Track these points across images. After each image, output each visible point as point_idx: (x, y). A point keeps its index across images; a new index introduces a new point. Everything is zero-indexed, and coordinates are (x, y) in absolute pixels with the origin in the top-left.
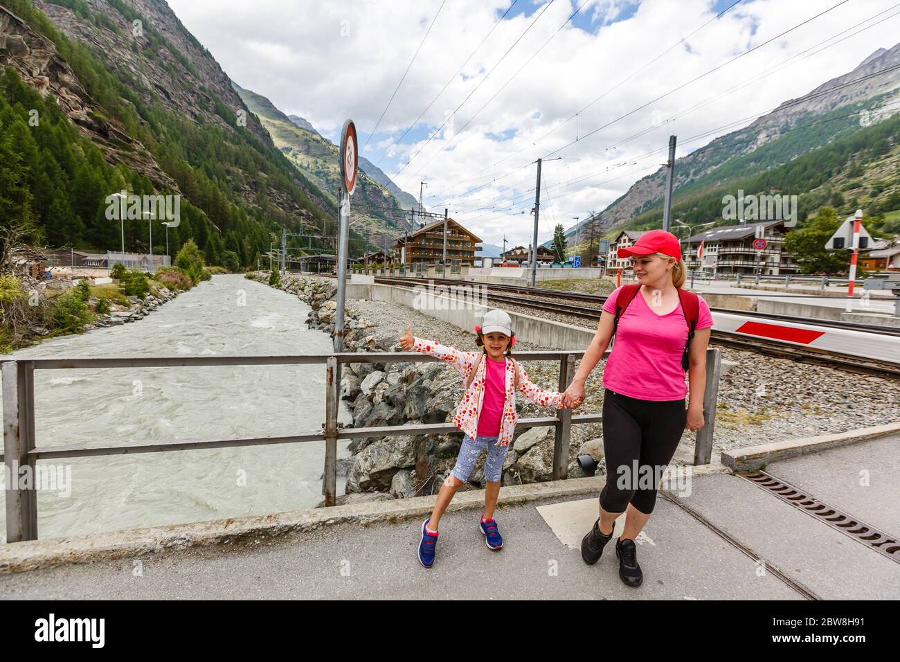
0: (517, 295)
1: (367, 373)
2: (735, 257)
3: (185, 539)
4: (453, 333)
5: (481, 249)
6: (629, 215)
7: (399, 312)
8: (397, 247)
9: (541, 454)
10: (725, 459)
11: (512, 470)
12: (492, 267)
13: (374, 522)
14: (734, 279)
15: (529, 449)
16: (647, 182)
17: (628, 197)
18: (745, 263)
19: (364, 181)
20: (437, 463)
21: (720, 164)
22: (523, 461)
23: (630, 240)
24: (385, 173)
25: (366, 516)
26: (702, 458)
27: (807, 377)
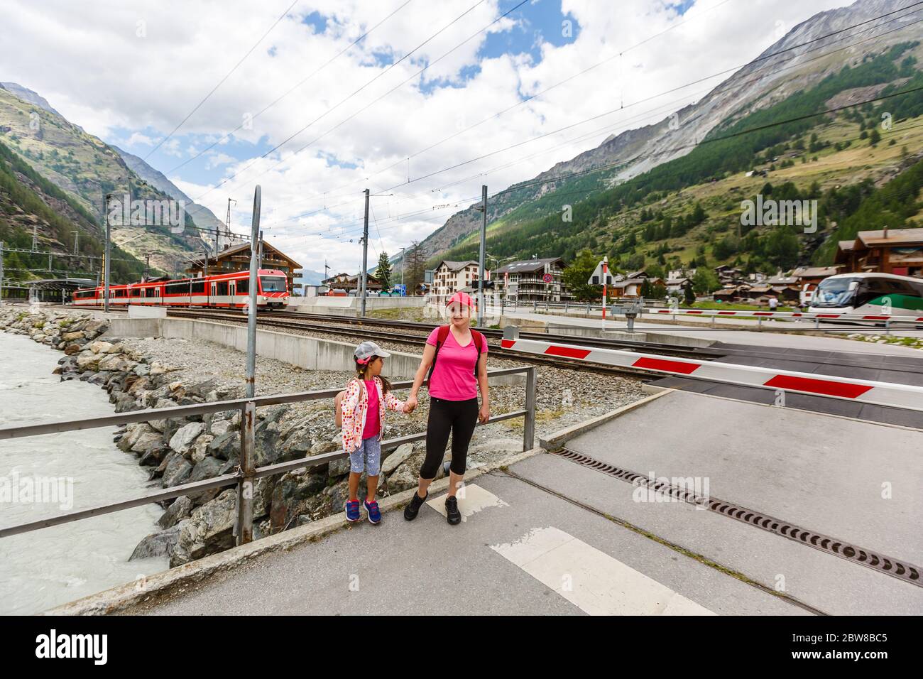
0: (350, 326)
1: (179, 426)
2: (530, 286)
3: (97, 609)
4: (283, 369)
5: (300, 276)
6: (447, 246)
7: (207, 351)
8: (191, 270)
9: (409, 469)
10: (542, 443)
11: (381, 490)
12: (316, 296)
13: (296, 545)
14: (531, 305)
15: (397, 468)
16: (461, 217)
17: (446, 229)
18: (538, 291)
19: (137, 186)
20: (297, 505)
21: (517, 207)
22: (394, 478)
23: (449, 270)
24: (168, 179)
25: (287, 542)
26: (528, 446)
27: (583, 381)
